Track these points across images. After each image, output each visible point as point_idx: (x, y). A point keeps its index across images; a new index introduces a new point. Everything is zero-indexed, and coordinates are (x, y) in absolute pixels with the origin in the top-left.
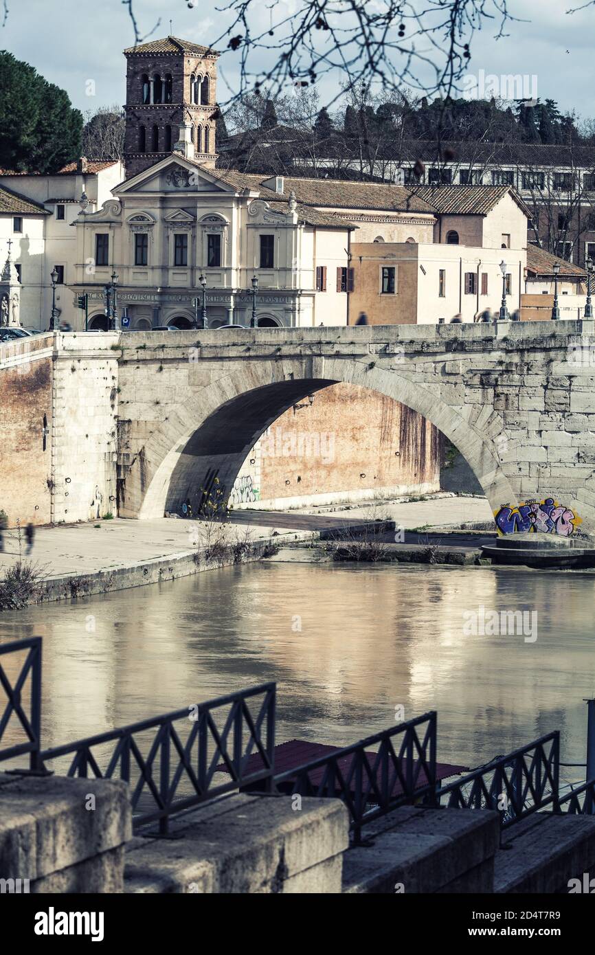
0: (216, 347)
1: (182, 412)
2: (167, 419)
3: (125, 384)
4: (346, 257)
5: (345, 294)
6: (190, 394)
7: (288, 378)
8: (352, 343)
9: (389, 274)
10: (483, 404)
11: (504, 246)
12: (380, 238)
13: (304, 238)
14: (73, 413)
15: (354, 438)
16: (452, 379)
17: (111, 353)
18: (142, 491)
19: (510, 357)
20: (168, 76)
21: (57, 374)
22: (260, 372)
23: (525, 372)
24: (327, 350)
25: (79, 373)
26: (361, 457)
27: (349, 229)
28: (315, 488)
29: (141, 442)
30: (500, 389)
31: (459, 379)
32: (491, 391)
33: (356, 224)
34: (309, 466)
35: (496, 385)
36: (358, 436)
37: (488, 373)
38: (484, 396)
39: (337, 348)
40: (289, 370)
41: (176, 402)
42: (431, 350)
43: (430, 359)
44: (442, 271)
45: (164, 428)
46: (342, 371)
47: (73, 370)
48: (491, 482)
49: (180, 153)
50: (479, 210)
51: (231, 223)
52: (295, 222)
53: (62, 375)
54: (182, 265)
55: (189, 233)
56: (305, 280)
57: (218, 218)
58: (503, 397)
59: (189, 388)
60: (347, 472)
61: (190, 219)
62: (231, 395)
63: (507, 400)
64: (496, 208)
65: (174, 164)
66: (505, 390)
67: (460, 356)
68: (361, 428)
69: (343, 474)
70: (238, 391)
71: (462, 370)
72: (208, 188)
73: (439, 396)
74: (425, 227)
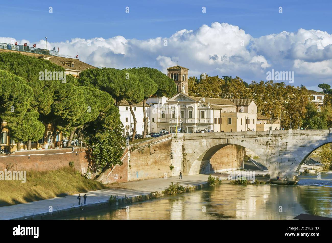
0: (206, 136)
1: (198, 151)
2: (195, 153)
3: (185, 145)
4: (220, 116)
5: (220, 124)
6: (200, 147)
7: (222, 143)
8: (237, 136)
9: (230, 120)
10: (267, 149)
11: (252, 113)
12: (225, 111)
13: (212, 111)
14: (175, 151)
15: (227, 157)
16: (260, 143)
17: (182, 138)
18: (189, 169)
19: (273, 138)
20: (178, 74)
21: (172, 143)
22: (216, 142)
23: (276, 142)
24: (231, 137)
25: (176, 142)
26: (229, 161)
27: (221, 109)
28: (220, 168)
29: (189, 158)
30: (270, 146)
31: (261, 143)
32: (268, 146)
33: (222, 108)
34: (219, 163)
35: (270, 145)
36: (228, 156)
37: (267, 142)
38: (267, 147)
39: (233, 137)
40: (222, 142)
41: (197, 149)
42: (255, 137)
43: (254, 138)
44: (241, 119)
45: (194, 155)
46: (234, 142)
47: (175, 142)
48: (269, 166)
49: (182, 92)
50: (247, 105)
51: (194, 108)
52: (209, 108)
53: (173, 143)
54: (183, 118)
55: (185, 111)
56: (212, 121)
57: (191, 107)
58: (271, 147)
59: (200, 146)
60: (226, 165)
61: (185, 107)
62: (209, 147)
63: (272, 148)
64: (250, 104)
65: (181, 95)
66: (272, 146)
67: (261, 138)
68: (229, 155)
69: (225, 165)
70: (211, 146)
71: (262, 141)
72: (189, 100)
73: (257, 147)
74: (234, 109)
